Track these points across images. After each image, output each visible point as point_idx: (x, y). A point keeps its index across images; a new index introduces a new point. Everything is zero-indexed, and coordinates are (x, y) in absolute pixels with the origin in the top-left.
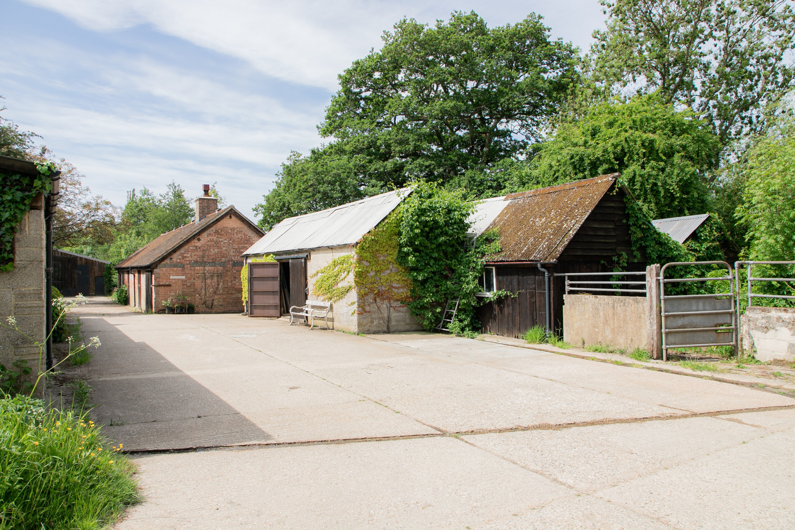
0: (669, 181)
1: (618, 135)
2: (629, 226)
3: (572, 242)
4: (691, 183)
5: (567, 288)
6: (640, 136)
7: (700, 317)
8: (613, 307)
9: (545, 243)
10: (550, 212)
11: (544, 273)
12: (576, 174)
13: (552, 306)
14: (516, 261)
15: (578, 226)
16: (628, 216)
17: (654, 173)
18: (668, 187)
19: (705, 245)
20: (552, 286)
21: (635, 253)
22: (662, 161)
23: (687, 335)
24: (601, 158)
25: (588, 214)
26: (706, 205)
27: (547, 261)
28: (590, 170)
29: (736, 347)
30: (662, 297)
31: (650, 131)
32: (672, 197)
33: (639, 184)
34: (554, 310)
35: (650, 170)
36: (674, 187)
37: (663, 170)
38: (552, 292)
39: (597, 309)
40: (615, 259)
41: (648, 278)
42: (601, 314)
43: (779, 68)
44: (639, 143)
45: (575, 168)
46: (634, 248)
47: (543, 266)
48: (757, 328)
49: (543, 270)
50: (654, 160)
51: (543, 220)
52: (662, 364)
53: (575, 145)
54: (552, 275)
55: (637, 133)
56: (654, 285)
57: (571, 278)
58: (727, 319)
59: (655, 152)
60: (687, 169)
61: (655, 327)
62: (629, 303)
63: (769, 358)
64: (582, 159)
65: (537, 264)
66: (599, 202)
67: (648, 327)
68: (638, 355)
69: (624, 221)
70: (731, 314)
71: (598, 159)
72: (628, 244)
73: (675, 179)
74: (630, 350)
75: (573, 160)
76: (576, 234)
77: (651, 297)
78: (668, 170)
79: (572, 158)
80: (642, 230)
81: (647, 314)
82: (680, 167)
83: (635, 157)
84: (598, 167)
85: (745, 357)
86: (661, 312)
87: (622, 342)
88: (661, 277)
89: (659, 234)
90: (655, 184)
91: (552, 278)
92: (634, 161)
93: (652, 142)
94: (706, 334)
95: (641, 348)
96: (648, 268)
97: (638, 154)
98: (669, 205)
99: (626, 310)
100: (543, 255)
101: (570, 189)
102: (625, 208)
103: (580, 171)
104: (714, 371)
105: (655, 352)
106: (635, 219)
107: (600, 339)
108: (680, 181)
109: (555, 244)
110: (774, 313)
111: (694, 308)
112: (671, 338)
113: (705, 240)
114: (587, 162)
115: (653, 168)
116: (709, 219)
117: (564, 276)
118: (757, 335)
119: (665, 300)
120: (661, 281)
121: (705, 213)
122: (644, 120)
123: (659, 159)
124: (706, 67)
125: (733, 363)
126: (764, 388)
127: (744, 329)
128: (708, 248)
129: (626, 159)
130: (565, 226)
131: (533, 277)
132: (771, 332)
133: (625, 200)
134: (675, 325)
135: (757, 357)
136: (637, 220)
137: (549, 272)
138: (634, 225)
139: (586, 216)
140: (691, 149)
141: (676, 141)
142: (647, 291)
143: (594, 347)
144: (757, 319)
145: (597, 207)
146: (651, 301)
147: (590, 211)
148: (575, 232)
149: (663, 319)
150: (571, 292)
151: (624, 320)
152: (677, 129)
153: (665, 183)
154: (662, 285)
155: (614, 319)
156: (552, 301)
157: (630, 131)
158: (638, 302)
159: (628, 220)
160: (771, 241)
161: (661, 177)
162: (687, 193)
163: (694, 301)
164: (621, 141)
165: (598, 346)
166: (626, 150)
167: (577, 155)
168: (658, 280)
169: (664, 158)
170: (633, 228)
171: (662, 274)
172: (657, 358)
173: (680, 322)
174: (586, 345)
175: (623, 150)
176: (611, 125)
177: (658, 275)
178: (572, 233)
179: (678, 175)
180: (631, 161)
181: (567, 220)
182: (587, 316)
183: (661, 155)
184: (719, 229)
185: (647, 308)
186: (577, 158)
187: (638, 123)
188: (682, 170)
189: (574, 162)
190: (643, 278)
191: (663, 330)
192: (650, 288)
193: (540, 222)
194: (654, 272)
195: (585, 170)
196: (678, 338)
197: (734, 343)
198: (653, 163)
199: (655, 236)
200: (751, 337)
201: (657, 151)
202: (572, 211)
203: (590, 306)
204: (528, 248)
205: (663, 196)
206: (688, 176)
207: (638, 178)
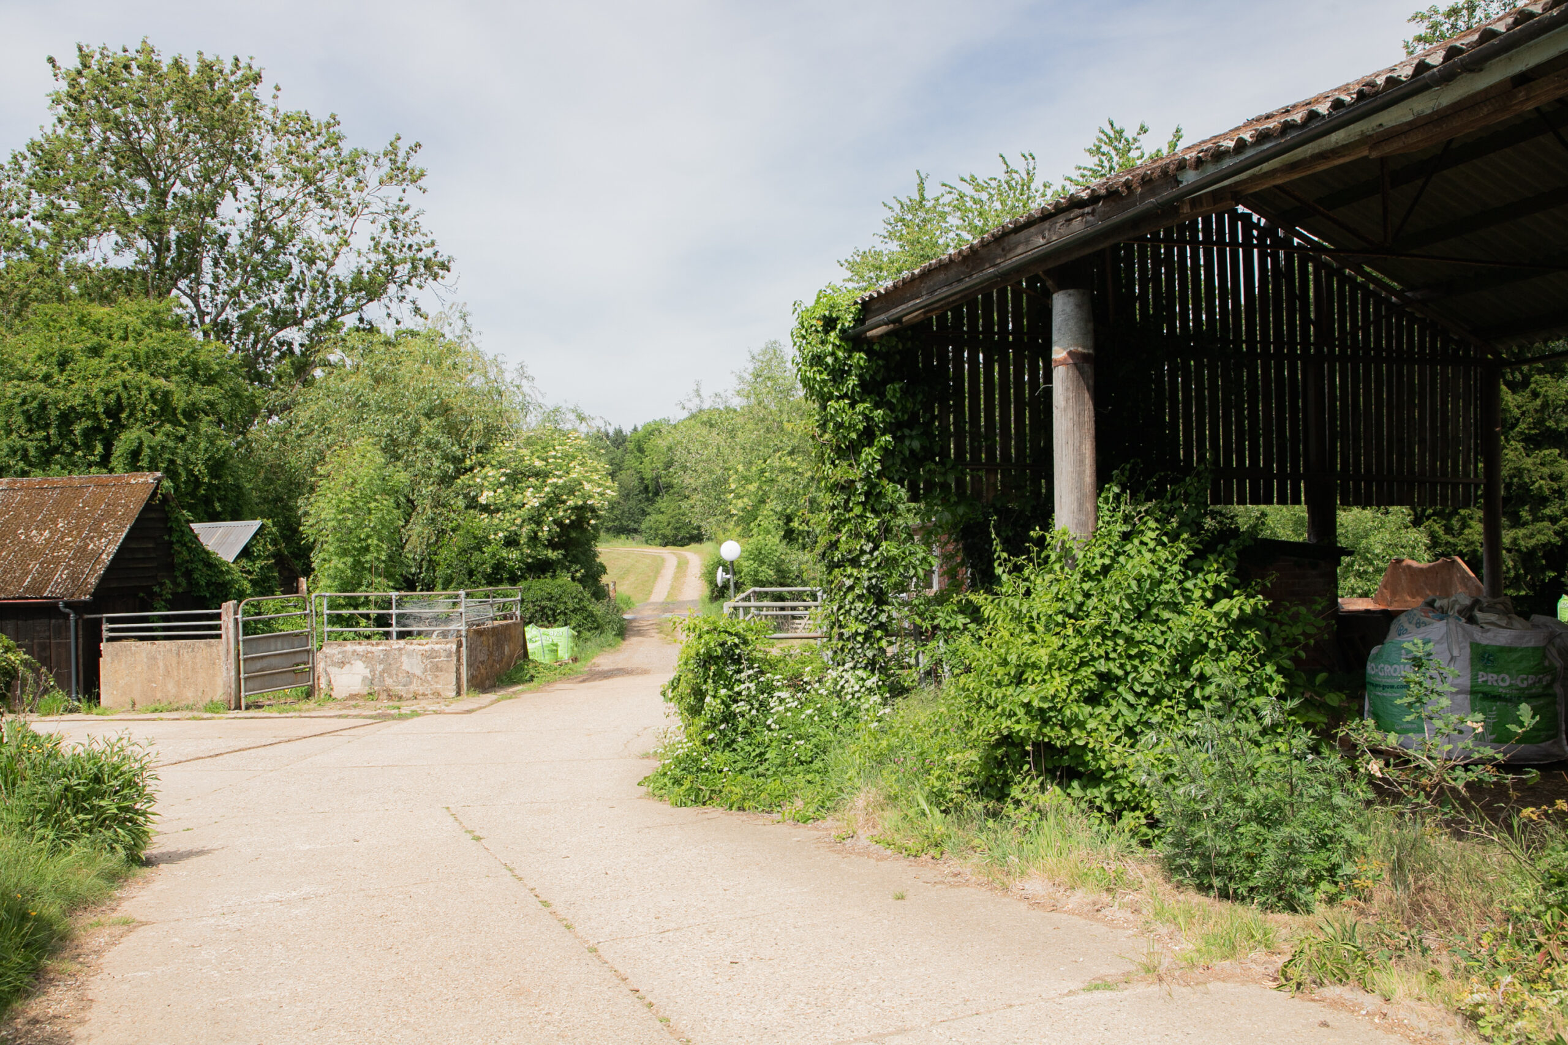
0: (193, 458)
1: (108, 374)
2: (172, 543)
3: (109, 570)
4: (224, 462)
5: (105, 634)
6: (148, 383)
7: (279, 658)
8: (178, 654)
9: (63, 571)
10: (54, 521)
11: (68, 615)
12: (31, 431)
13: (81, 661)
14: (14, 598)
15: (113, 549)
16: (170, 531)
17: (171, 444)
18: (191, 467)
19: (259, 564)
20: (80, 633)
21: (179, 580)
22: (181, 425)
23: (267, 678)
24: (79, 409)
25: (126, 531)
26: (244, 495)
27: (75, 598)
28: (58, 427)
29: (313, 686)
30: (241, 638)
31: (161, 374)
32: (196, 482)
33: (147, 460)
34: (84, 665)
35: (164, 438)
36: (200, 469)
37: (182, 439)
38: (81, 640)
39: (155, 658)
40: (156, 589)
41: (224, 617)
42: (161, 664)
43: (331, 278)
44: (145, 394)
45: (29, 419)
46: (178, 574)
47: (67, 605)
48: (334, 664)
49: (67, 610)
50: (169, 422)
51: (47, 533)
52: (243, 713)
53: (26, 377)
54: (81, 617)
55: (144, 376)
56: (231, 625)
57: (111, 621)
58: (304, 658)
59: (170, 410)
60: (219, 442)
61: (233, 673)
62: (199, 648)
63: (345, 695)
64: (43, 406)
65: (57, 603)
66: (140, 514)
67: (225, 674)
68: (213, 708)
69: (166, 538)
70: (308, 651)
71: (72, 408)
72: (171, 567)
73: (202, 456)
74: (201, 704)
75: (25, 408)
76: (113, 559)
77: (228, 639)
78: (189, 439)
79: (24, 402)
80: (189, 549)
81: (223, 658)
82: (208, 437)
83: (140, 415)
84: (72, 423)
85: (322, 696)
86: (238, 655)
87: (189, 695)
88: (239, 616)
89: (207, 553)
90: (172, 462)
91: (80, 622)
92: (137, 420)
93: (167, 394)
94: (284, 676)
95: (216, 699)
96: (224, 605)
97: (143, 410)
98: (193, 494)
99: (195, 657)
100: (67, 589)
101: (81, 487)
102: (167, 519)
103: (39, 428)
104: (300, 711)
105: (233, 702)
106: (179, 534)
107: (159, 696)
108: (209, 459)
109: (83, 574)
110: (350, 647)
111: (273, 648)
112: (250, 684)
113: (259, 557)
114: (53, 413)
115: (167, 435)
116: (262, 528)
117: (101, 619)
118: (333, 670)
119: (244, 641)
120: (240, 620)
121: (255, 519)
122: (151, 353)
123: (176, 423)
124: (223, 241)
125: (311, 704)
126: (347, 716)
127: (320, 667)
128: (262, 568)
129: (124, 415)
130: (91, 546)
131: (46, 621)
132: (348, 666)
133: (167, 508)
134: (253, 668)
135: (334, 695)
136: (182, 536)
137: (76, 613)
138: (178, 541)
139: (124, 535)
140: (222, 408)
141: (202, 394)
142: (223, 632)
143: (152, 707)
144: (334, 655)
145: (137, 520)
146: (228, 643)
147: (128, 526)
148: (111, 557)
149: (242, 663)
150: (111, 639)
151: (193, 669)
152: (201, 373)
153: (187, 461)
154: (240, 625)
155: (178, 669)
156: (80, 653)
157: (131, 371)
158: (211, 646)
159: (170, 536)
160: (341, 566)
161: (181, 448)
162: (218, 477)
163: (272, 640)
164: (116, 386)
165: (157, 705)
166: (125, 402)
167: (35, 398)
168: (236, 620)
169: (185, 422)
170: (176, 547)
171: (240, 612)
172: (235, 709)
173: (259, 665)
174: (138, 707)
175: (119, 398)
176: (95, 351)
177: (236, 613)
178: (106, 559)
179: (206, 450)
180: (132, 420)
181: (93, 537)
182: (139, 669)
183: (180, 417)
184: (274, 542)
185: (223, 653)
186: (35, 404)
187: (143, 360)
188: (212, 443)
189: (28, 410)
190: (218, 617)
191: (242, 676)
192: (227, 628)
193: (41, 537)
194: (232, 610)
195: (47, 426)
196: (257, 683)
197: (311, 683)
198: (168, 427)
199: (203, 555)
200: (327, 674)
201: (175, 409)
202: (98, 522)
203: (144, 655)
204: (34, 579)
205: (185, 483)
206: (221, 453)
207: (146, 451)
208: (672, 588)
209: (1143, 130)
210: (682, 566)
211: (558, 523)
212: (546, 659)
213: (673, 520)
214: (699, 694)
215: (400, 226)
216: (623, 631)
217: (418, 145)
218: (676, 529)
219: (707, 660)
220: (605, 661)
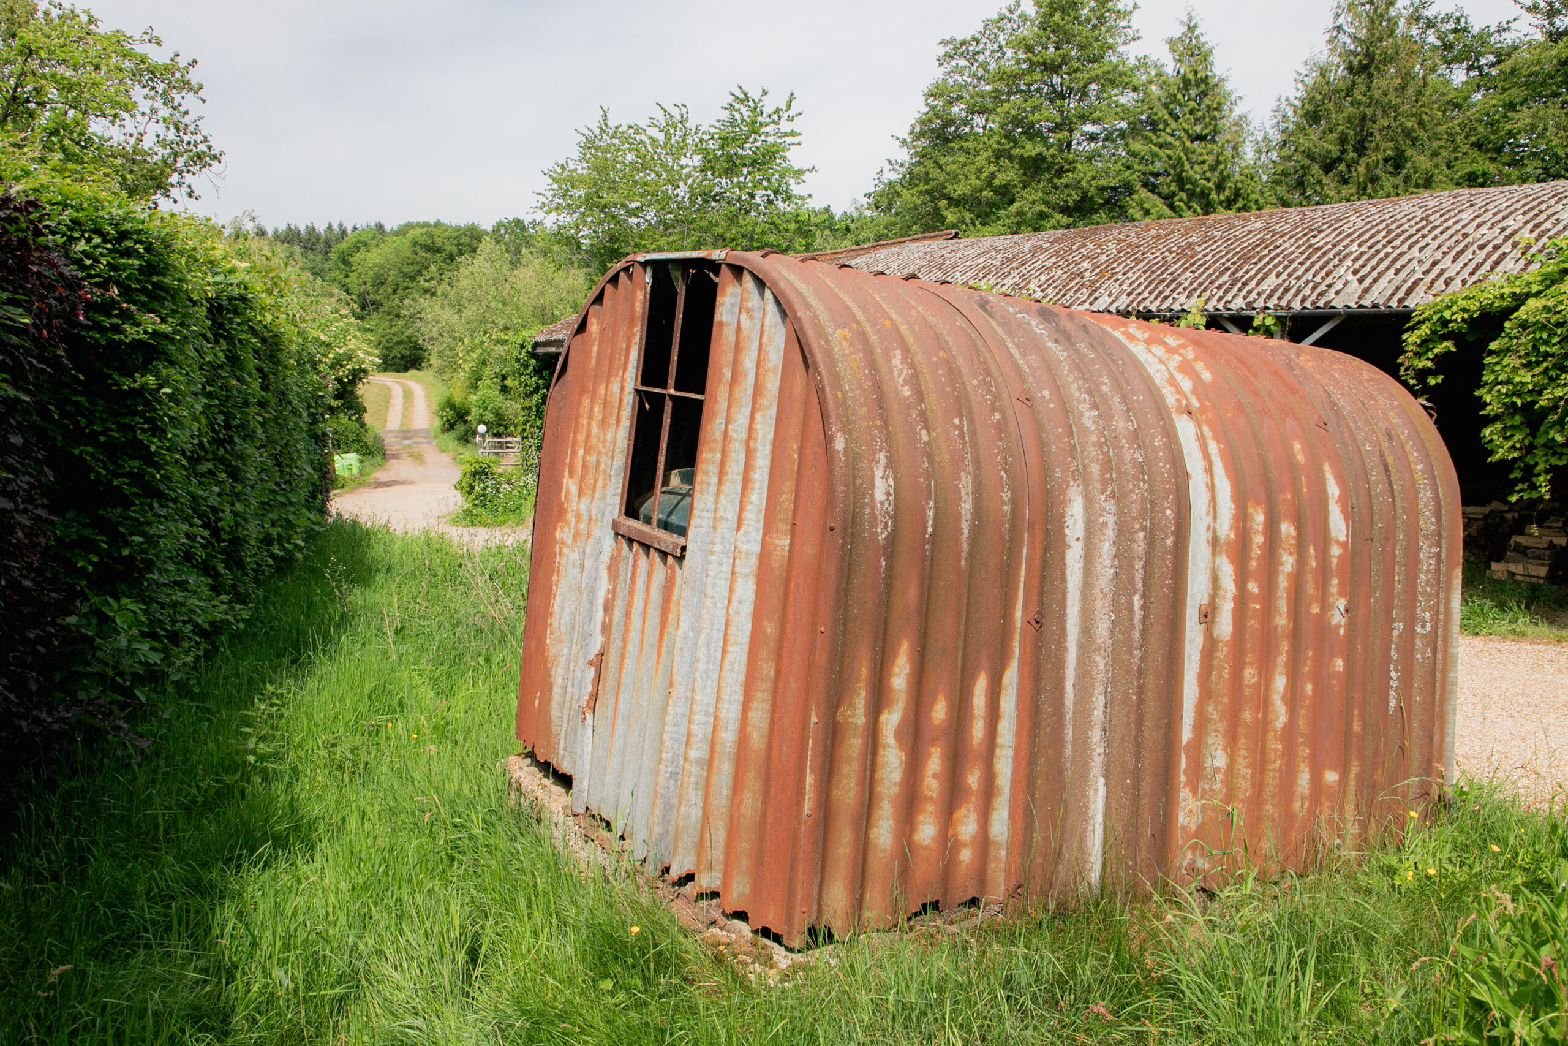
208: (404, 417)
209: (765, 93)
210: (408, 395)
211: (339, 380)
212: (346, 474)
213: (383, 340)
214: (472, 487)
215: (182, 127)
216: (385, 456)
217: (195, 61)
218: (387, 348)
219: (474, 474)
220: (382, 476)
